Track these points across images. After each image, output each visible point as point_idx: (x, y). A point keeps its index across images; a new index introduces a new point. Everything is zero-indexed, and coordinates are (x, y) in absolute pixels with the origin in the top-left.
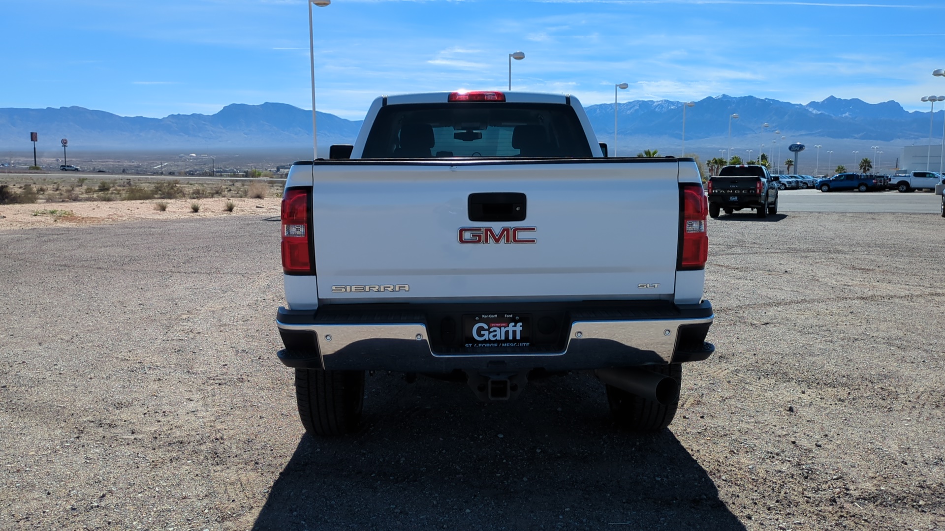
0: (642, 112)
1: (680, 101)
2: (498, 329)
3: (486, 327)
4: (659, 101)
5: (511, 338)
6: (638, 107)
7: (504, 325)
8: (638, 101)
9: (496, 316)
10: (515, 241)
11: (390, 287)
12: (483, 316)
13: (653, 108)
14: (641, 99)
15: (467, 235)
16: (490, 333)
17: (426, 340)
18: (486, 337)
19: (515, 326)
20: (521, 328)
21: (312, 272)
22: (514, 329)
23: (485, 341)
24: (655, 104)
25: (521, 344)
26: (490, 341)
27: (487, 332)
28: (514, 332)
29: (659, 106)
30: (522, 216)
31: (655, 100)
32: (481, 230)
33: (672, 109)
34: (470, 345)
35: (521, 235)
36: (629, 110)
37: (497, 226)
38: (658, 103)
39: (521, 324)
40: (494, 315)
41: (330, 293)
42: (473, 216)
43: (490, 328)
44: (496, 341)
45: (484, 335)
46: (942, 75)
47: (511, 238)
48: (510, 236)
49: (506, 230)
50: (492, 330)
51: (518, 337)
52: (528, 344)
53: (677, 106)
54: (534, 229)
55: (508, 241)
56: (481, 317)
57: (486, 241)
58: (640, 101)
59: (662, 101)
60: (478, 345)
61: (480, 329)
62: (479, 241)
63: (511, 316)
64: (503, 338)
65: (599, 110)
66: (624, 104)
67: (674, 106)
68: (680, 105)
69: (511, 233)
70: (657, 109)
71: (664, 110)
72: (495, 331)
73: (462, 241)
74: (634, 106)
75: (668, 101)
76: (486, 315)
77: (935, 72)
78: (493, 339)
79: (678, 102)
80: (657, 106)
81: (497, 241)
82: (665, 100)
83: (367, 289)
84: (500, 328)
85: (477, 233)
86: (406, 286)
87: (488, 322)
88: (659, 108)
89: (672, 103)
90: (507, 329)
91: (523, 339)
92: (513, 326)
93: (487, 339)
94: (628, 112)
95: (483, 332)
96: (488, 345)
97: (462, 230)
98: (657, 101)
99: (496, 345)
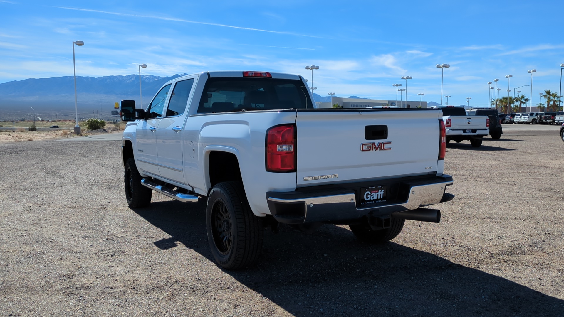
0: (137, 82)
1: (160, 76)
2: (374, 194)
3: (370, 193)
4: (147, 76)
5: (379, 198)
6: (134, 79)
7: (377, 191)
8: (134, 75)
9: (374, 187)
10: (384, 149)
11: (330, 176)
12: (369, 188)
13: (144, 80)
14: (136, 74)
15: (365, 147)
16: (371, 196)
17: (355, 202)
18: (369, 199)
19: (381, 192)
20: (383, 193)
21: (295, 170)
22: (381, 193)
23: (369, 201)
24: (145, 77)
25: (383, 201)
26: (371, 201)
27: (370, 196)
28: (380, 195)
29: (147, 79)
30: (385, 137)
31: (144, 75)
32: (370, 144)
33: (155, 81)
34: (363, 203)
35: (386, 146)
36: (128, 80)
37: (376, 142)
38: (147, 77)
39: (383, 190)
40: (373, 187)
41: (302, 182)
42: (367, 137)
43: (371, 194)
44: (374, 200)
45: (369, 197)
46: (309, 69)
47: (382, 148)
48: (381, 147)
49: (380, 144)
50: (372, 195)
51: (382, 197)
52: (385, 200)
53: (158, 79)
54: (391, 143)
55: (381, 149)
56: (368, 188)
57: (373, 150)
58: (135, 75)
59: (149, 75)
60: (366, 203)
61: (368, 194)
62: (370, 150)
63: (380, 187)
64: (376, 198)
65: (109, 79)
66: (125, 76)
67: (156, 79)
68: (160, 79)
69: (382, 144)
70: (146, 80)
71: (151, 81)
72: (373, 195)
73: (363, 150)
74: (132, 78)
75: (152, 75)
76: (370, 187)
77: (306, 67)
78: (372, 199)
79: (159, 76)
80: (146, 78)
81: (377, 149)
82: (151, 75)
83: (320, 177)
84: (375, 193)
85: (369, 145)
86: (337, 175)
87: (371, 191)
88: (148, 80)
89: (155, 77)
90: (378, 193)
91: (384, 198)
92: (380, 192)
93: (370, 199)
94: (128, 82)
95: (368, 196)
96: (370, 202)
97: (363, 145)
98: (146, 76)
99: (373, 202)
